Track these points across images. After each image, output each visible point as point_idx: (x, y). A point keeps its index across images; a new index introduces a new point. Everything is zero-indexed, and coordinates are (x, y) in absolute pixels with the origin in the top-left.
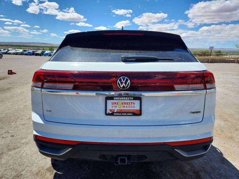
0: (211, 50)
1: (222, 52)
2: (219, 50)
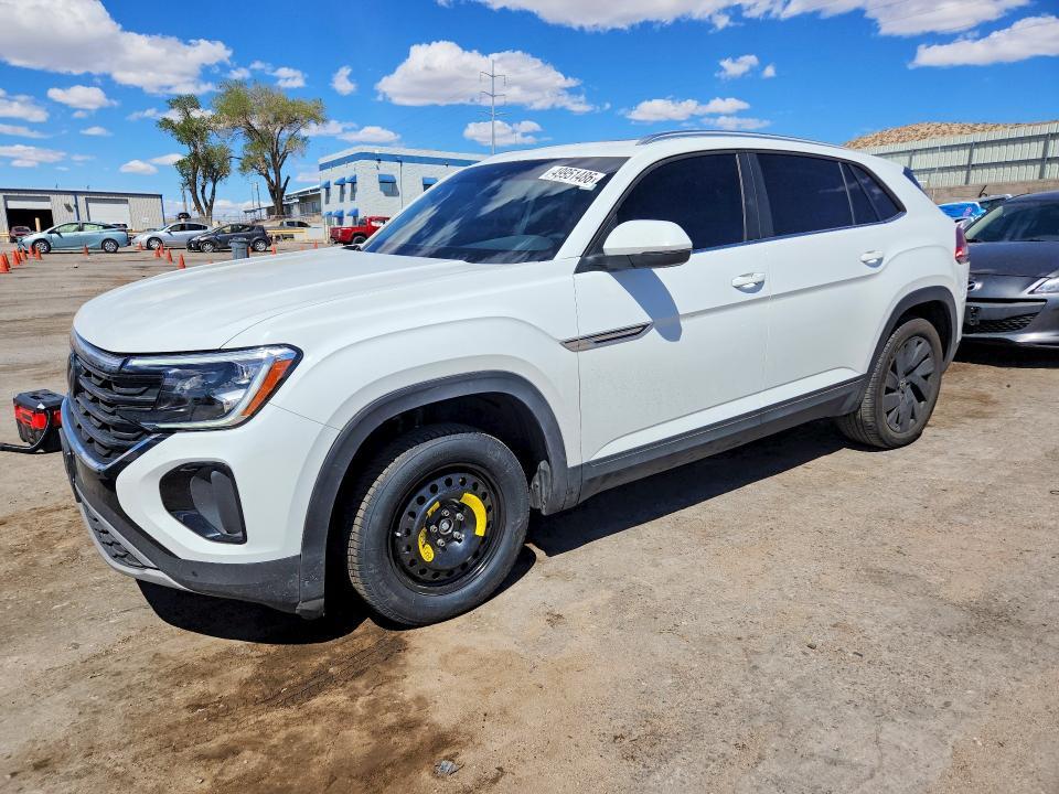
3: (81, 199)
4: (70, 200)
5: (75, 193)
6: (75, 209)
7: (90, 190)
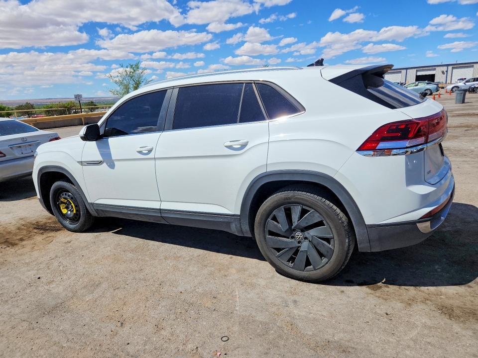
0: (79, 101)
1: (96, 104)
2: (91, 100)
3: (450, 68)
4: (445, 69)
5: (448, 65)
6: (446, 73)
7: (458, 63)
